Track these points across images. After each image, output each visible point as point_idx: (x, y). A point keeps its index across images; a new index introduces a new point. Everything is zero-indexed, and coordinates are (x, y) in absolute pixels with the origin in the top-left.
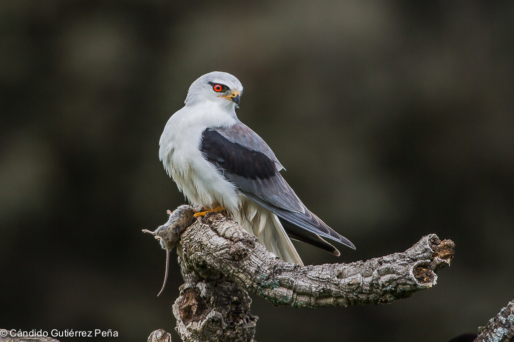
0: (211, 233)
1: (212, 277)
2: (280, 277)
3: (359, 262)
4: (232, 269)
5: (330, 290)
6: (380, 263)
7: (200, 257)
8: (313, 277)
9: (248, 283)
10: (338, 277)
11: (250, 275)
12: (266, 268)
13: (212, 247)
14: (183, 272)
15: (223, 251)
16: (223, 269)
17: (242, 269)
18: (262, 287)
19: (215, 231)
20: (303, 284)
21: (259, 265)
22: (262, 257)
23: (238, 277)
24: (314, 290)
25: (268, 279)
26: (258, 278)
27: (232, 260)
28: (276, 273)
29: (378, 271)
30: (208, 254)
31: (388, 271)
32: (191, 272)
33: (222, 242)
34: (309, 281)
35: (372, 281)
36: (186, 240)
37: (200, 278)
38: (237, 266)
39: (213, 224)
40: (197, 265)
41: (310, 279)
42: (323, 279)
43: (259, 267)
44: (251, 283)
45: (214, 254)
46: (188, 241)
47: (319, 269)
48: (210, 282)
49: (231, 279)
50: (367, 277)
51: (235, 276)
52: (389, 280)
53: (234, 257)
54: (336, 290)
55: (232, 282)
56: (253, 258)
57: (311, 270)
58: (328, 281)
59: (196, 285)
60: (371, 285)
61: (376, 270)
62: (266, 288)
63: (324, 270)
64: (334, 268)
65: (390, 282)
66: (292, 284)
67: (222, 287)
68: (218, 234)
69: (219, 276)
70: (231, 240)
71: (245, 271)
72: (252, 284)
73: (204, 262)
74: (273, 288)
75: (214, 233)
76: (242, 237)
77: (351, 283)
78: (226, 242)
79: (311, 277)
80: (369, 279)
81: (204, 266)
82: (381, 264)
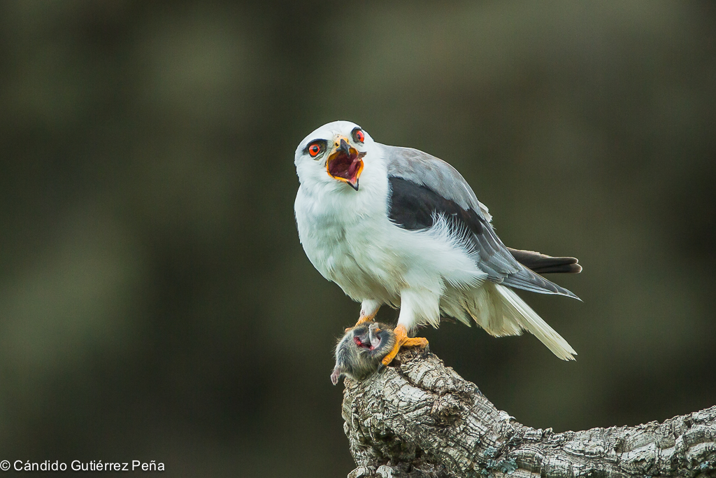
0: (398, 380)
1: (402, 455)
2: (517, 452)
3: (652, 424)
4: (436, 441)
5: (604, 471)
6: (688, 424)
7: (381, 423)
8: (575, 451)
9: (465, 462)
10: (616, 450)
11: (468, 450)
12: (495, 438)
13: (402, 404)
14: (354, 449)
15: (420, 412)
16: (421, 441)
17: (453, 441)
18: (488, 470)
19: (406, 376)
20: (558, 463)
21: (482, 433)
22: (486, 419)
23: (446, 453)
24: (576, 472)
25: (498, 456)
26: (481, 454)
27: (435, 425)
28: (511, 446)
29: (684, 437)
30: (395, 416)
31: (701, 438)
32: (366, 448)
33: (416, 395)
34: (568, 458)
35: (675, 454)
36: (357, 394)
37: (382, 457)
38: (444, 435)
39: (402, 365)
40: (377, 435)
41: (569, 454)
42: (592, 454)
43: (481, 437)
44: (469, 463)
45: (405, 417)
46: (361, 395)
47: (583, 436)
48: (400, 464)
49: (434, 458)
50: (666, 448)
51: (442, 452)
52: (704, 453)
53: (438, 421)
54: (614, 472)
55: (435, 463)
56: (472, 421)
57: (571, 439)
58: (600, 457)
59: (375, 470)
60: (674, 461)
61: (681, 437)
62: (495, 471)
63: (593, 438)
64: (610, 435)
65: (705, 455)
66: (539, 464)
67: (421, 473)
68: (411, 383)
69: (414, 454)
70: (433, 392)
71: (458, 443)
72: (471, 466)
73: (388, 429)
74: (506, 472)
75: (404, 381)
76: (451, 386)
77: (639, 459)
78: (426, 396)
79: (571, 451)
80: (670, 452)
81: (389, 437)
82: (690, 427)
